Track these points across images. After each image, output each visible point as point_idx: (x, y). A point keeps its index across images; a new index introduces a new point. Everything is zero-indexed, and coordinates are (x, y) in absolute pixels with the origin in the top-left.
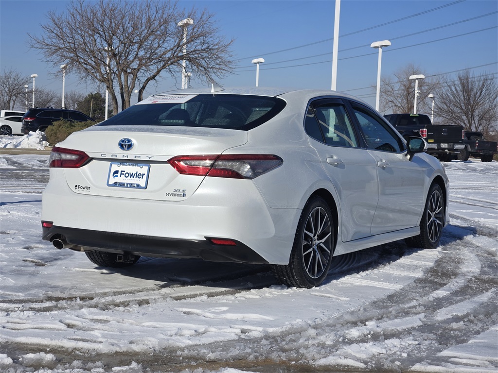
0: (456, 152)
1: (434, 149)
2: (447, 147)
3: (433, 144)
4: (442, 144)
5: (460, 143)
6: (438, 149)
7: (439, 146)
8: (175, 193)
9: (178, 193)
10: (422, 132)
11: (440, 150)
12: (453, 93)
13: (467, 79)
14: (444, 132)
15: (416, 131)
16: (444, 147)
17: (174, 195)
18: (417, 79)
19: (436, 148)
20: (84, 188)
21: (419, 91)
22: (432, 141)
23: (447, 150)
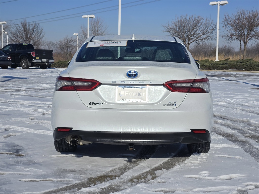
0: (49, 64)
1: (39, 62)
2: (46, 61)
3: (39, 60)
4: (43, 60)
5: (52, 59)
6: (41, 63)
7: (42, 61)
8: (169, 104)
9: (171, 104)
10: (33, 53)
11: (43, 63)
12: (19, 32)
13: (25, 24)
14: (44, 53)
15: (29, 53)
16: (44, 61)
17: (168, 105)
18: (2, 24)
19: (41, 62)
20: (97, 104)
21: (4, 31)
22: (38, 58)
23: (46, 63)
